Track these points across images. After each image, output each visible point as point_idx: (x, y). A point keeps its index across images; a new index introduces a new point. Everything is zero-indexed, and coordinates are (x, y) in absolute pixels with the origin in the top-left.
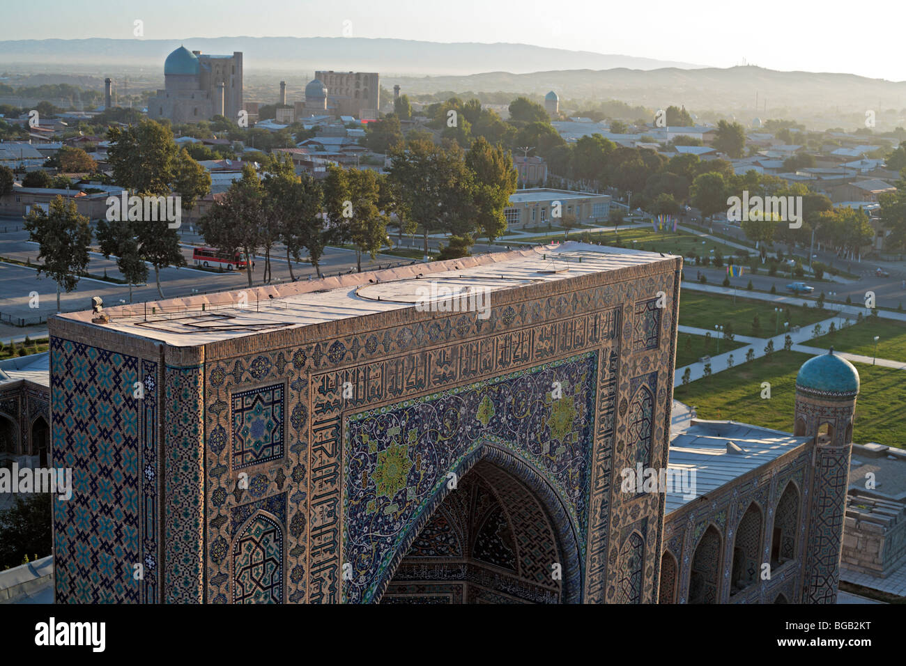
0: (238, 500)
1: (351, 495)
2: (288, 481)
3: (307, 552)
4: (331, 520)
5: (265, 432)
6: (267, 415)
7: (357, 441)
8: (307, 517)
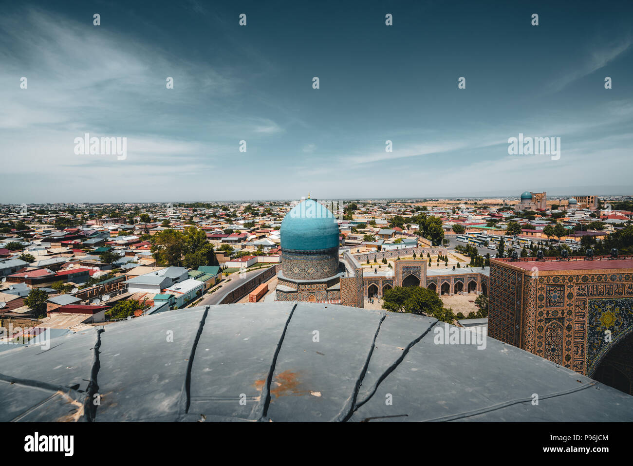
0: (547, 316)
1: (590, 323)
2: (565, 314)
3: (572, 337)
4: (582, 329)
5: (558, 298)
6: (558, 293)
7: (593, 307)
8: (572, 326)
